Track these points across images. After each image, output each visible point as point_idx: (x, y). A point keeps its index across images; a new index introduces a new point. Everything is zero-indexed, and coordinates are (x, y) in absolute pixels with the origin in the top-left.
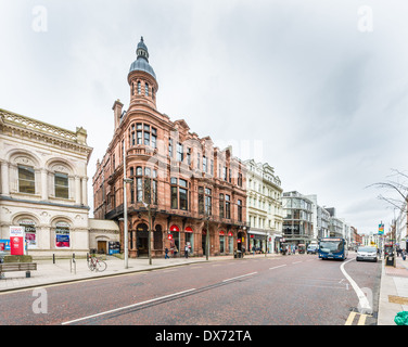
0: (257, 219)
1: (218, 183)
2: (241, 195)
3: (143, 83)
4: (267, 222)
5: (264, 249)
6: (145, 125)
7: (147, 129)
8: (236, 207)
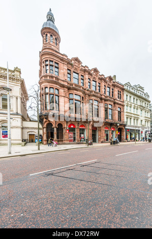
0: (132, 120)
1: (103, 97)
2: (120, 104)
3: (49, 35)
4: (139, 121)
5: (137, 139)
6: (50, 61)
7: (51, 63)
8: (117, 112)
